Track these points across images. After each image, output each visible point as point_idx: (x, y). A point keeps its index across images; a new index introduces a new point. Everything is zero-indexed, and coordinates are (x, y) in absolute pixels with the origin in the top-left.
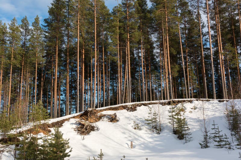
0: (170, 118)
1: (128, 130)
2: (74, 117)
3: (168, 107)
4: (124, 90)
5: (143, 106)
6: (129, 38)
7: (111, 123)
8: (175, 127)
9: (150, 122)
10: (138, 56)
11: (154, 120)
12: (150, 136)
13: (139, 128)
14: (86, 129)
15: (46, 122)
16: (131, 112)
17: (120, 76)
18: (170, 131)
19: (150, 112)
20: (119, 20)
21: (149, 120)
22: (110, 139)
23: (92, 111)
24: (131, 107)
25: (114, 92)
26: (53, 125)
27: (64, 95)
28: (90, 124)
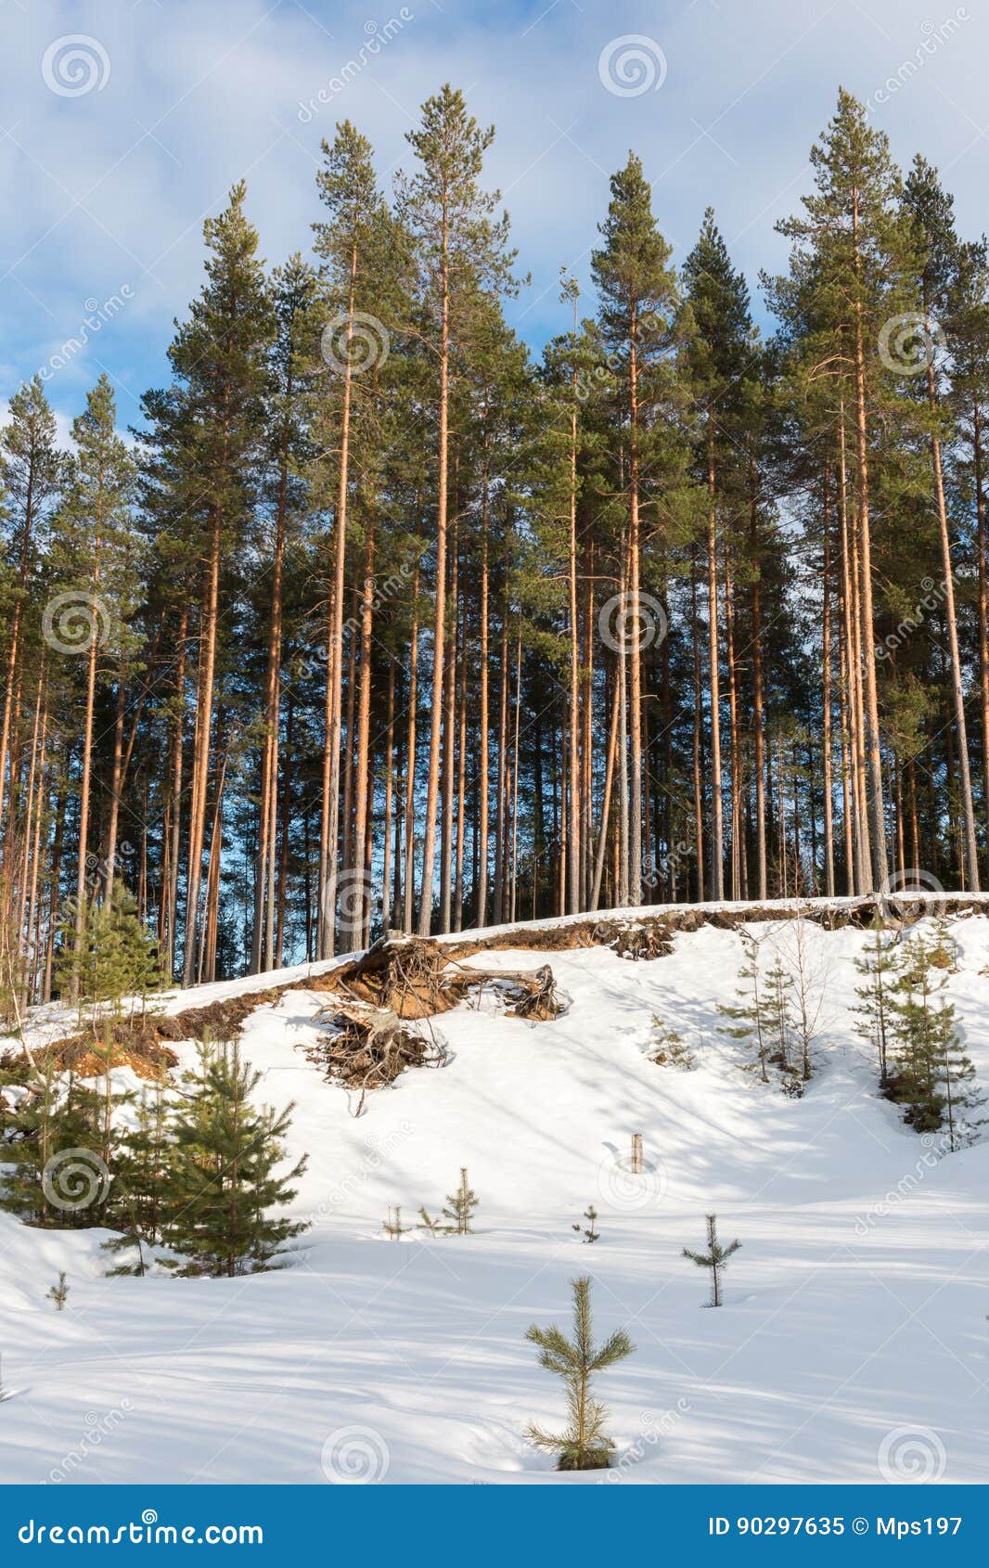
0: (863, 1003)
1: (616, 1067)
2: (307, 984)
3: (856, 940)
4: (601, 823)
5: (709, 927)
6: (636, 520)
7: (518, 1022)
8: (890, 1058)
9: (749, 1022)
10: (690, 622)
11: (771, 1014)
12: (745, 1104)
13: (684, 1056)
14: (379, 1056)
15: (149, 1006)
16: (642, 962)
17: (581, 742)
18: (862, 1080)
19: (748, 967)
20: (578, 416)
21: (744, 1014)
22: (511, 1114)
23: (410, 949)
24: (642, 932)
25: (540, 832)
26: (193, 1025)
27: (238, 845)
28: (403, 1023)
